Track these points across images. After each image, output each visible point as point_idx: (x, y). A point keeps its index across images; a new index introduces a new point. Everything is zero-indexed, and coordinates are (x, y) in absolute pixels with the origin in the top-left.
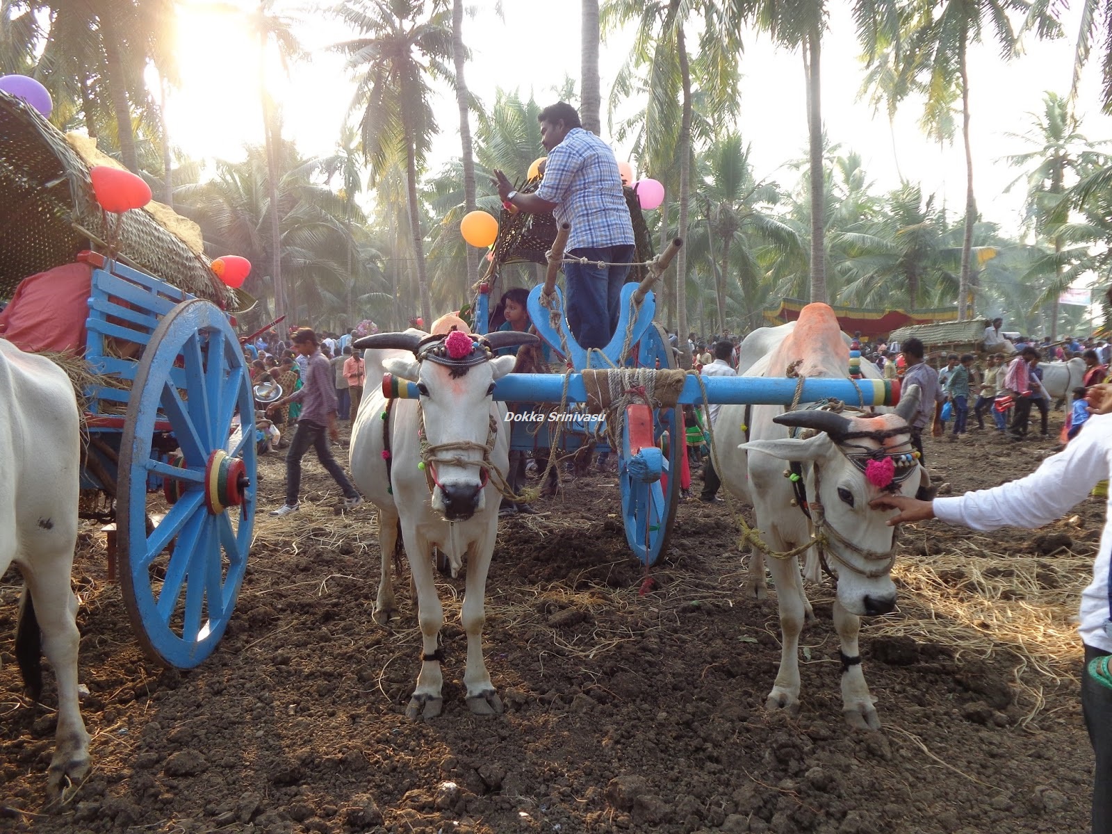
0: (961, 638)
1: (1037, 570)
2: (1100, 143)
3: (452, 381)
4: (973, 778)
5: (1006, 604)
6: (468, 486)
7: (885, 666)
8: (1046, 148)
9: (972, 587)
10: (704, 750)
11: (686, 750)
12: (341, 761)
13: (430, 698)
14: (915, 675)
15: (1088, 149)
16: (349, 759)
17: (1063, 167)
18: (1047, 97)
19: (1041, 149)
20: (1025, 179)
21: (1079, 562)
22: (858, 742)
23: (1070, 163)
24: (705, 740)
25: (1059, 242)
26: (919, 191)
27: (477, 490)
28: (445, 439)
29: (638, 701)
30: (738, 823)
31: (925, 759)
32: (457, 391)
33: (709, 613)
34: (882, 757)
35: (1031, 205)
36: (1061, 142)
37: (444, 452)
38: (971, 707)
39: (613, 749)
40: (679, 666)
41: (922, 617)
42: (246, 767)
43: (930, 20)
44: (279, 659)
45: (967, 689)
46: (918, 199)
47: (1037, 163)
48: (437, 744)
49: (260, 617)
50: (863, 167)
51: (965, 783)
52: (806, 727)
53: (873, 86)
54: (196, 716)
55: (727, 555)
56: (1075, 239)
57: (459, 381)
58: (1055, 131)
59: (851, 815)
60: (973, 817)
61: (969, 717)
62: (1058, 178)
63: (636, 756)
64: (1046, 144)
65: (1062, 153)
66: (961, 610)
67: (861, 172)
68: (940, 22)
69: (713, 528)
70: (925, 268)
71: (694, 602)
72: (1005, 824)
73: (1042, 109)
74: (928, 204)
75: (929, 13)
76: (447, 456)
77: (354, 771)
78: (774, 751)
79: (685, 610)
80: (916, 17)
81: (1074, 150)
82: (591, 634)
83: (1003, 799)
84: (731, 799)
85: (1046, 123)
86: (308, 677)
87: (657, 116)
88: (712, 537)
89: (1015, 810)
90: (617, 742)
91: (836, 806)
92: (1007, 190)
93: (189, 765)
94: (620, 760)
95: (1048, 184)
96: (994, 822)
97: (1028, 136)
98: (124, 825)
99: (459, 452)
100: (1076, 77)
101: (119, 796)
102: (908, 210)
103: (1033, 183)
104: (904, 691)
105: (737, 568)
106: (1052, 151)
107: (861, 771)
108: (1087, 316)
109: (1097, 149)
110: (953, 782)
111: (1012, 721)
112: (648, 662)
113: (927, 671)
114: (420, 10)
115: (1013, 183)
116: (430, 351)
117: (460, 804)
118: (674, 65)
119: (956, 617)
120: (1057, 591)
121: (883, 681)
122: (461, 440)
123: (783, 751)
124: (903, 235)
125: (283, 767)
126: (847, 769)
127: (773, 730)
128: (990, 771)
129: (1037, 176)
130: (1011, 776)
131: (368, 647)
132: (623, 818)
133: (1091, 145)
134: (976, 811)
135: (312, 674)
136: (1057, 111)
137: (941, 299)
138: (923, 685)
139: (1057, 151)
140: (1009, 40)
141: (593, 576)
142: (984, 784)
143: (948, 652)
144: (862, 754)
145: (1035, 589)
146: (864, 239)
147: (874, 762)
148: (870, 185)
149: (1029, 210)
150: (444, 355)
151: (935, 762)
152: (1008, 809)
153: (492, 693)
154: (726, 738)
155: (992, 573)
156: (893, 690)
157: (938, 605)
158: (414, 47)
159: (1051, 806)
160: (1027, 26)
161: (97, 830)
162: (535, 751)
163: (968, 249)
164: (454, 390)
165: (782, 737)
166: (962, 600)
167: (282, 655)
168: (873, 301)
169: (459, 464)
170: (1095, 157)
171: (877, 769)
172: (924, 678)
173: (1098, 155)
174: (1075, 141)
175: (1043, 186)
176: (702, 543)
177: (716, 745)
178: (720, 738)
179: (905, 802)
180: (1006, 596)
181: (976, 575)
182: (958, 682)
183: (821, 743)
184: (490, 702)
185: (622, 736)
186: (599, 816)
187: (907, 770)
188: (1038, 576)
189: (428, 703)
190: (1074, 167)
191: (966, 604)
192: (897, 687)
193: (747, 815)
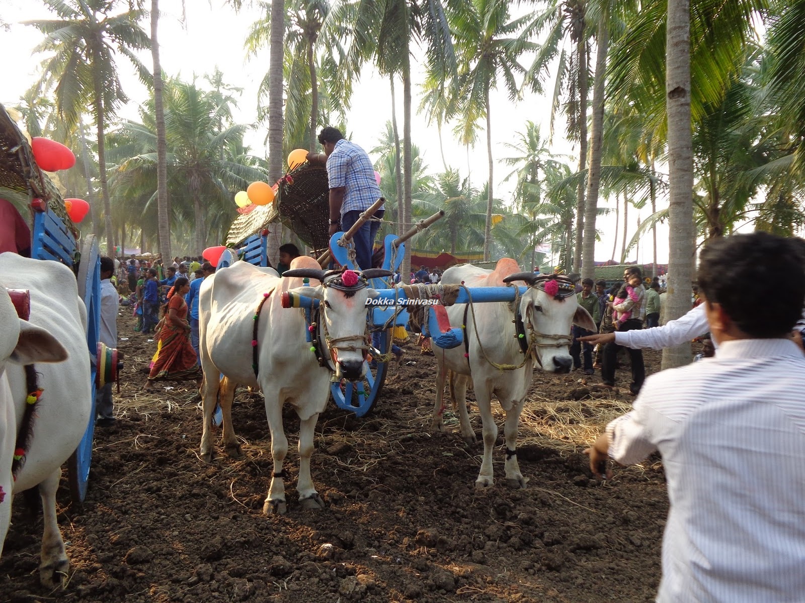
0: (558, 445)
1: (581, 407)
2: (557, 156)
3: (346, 300)
4: (594, 510)
5: (572, 426)
6: (357, 362)
7: (527, 462)
8: (529, 156)
9: (552, 418)
10: (458, 513)
11: (447, 514)
12: (245, 542)
13: (281, 501)
14: (544, 466)
15: (550, 158)
16: (251, 540)
17: (537, 168)
18: (528, 124)
19: (526, 156)
20: (516, 174)
21: (598, 403)
22: (536, 500)
23: (541, 166)
24: (457, 507)
25: (535, 215)
26: (458, 176)
27: (361, 363)
28: (341, 335)
29: (403, 492)
30: (493, 546)
31: (569, 504)
32: (349, 306)
33: (419, 441)
34: (550, 505)
35: (520, 190)
36: (536, 152)
37: (341, 343)
38: (577, 478)
39: (407, 518)
40: (419, 471)
41: (533, 436)
42: (180, 553)
43: (468, 69)
44: (155, 488)
45: (572, 470)
46: (457, 181)
47: (522, 164)
48: (299, 527)
49: (112, 465)
50: (421, 156)
51: (592, 513)
52: (508, 494)
53: (427, 104)
54: (120, 528)
55: (404, 408)
56: (544, 212)
57: (350, 299)
58: (533, 146)
59: (546, 534)
60: (601, 528)
61: (578, 484)
62: (535, 174)
63: (423, 520)
64: (528, 153)
65: (537, 159)
66: (551, 431)
67: (419, 159)
68: (474, 72)
69: (388, 393)
70: (461, 226)
71: (409, 435)
72: (615, 529)
73: (525, 132)
74: (463, 184)
75: (468, 65)
76: (344, 345)
77: (254, 547)
78: (495, 509)
79: (403, 441)
80: (461, 66)
81: (543, 158)
82: (357, 458)
83: (610, 518)
84: (484, 534)
85: (528, 140)
86: (180, 498)
87: (294, 109)
88: (389, 398)
89: (617, 523)
90: (408, 514)
91: (537, 531)
92: (507, 179)
93: (144, 555)
94: (413, 523)
95: (529, 177)
96: (610, 529)
97: (517, 147)
98: (122, 595)
99: (351, 342)
100: (553, 118)
101: (103, 578)
102: (451, 188)
103: (521, 176)
104: (541, 474)
105: (415, 416)
106: (531, 157)
107: (542, 514)
108: (545, 260)
109: (555, 159)
110: (585, 514)
111: (599, 484)
112: (401, 470)
113: (550, 462)
114: (110, 7)
115: (510, 175)
116: (332, 282)
117: (336, 556)
118: (305, 75)
119: (550, 435)
120: (594, 418)
121: (529, 470)
122: (352, 335)
123: (501, 507)
124: (449, 203)
125: (212, 549)
126: (535, 513)
127: (491, 498)
128: (600, 507)
129: (524, 173)
130: (610, 508)
131: (210, 477)
132: (432, 550)
133: (552, 156)
134: (601, 525)
135: (183, 496)
136: (534, 134)
137: (469, 246)
138: (549, 470)
139: (534, 158)
140: (514, 90)
141: (332, 425)
142: (600, 513)
143: (555, 452)
144: (540, 505)
145: (582, 418)
146: (424, 204)
147: (546, 509)
148: (425, 168)
149: (519, 194)
150: (341, 284)
151: (574, 505)
152: (614, 523)
153: (317, 495)
154: (468, 505)
155: (559, 410)
156: (535, 474)
157: (538, 429)
158: (104, 33)
159: (632, 519)
160: (524, 84)
161: (103, 600)
162: (363, 523)
163: (490, 216)
164: (348, 305)
165: (499, 501)
166: (550, 425)
167: (156, 486)
168: (431, 245)
169: (352, 349)
170: (554, 164)
171: (548, 512)
172: (549, 466)
173: (556, 163)
174: (544, 152)
175: (527, 178)
176: (384, 402)
177: (464, 509)
178: (465, 505)
179: (568, 526)
180: (571, 422)
181: (551, 411)
182: (567, 467)
183: (518, 502)
184: (317, 501)
185: (410, 510)
186: (419, 551)
187: (562, 511)
188: (583, 410)
189: (280, 505)
190: (543, 169)
191: (553, 427)
192: (537, 473)
193: (496, 541)
